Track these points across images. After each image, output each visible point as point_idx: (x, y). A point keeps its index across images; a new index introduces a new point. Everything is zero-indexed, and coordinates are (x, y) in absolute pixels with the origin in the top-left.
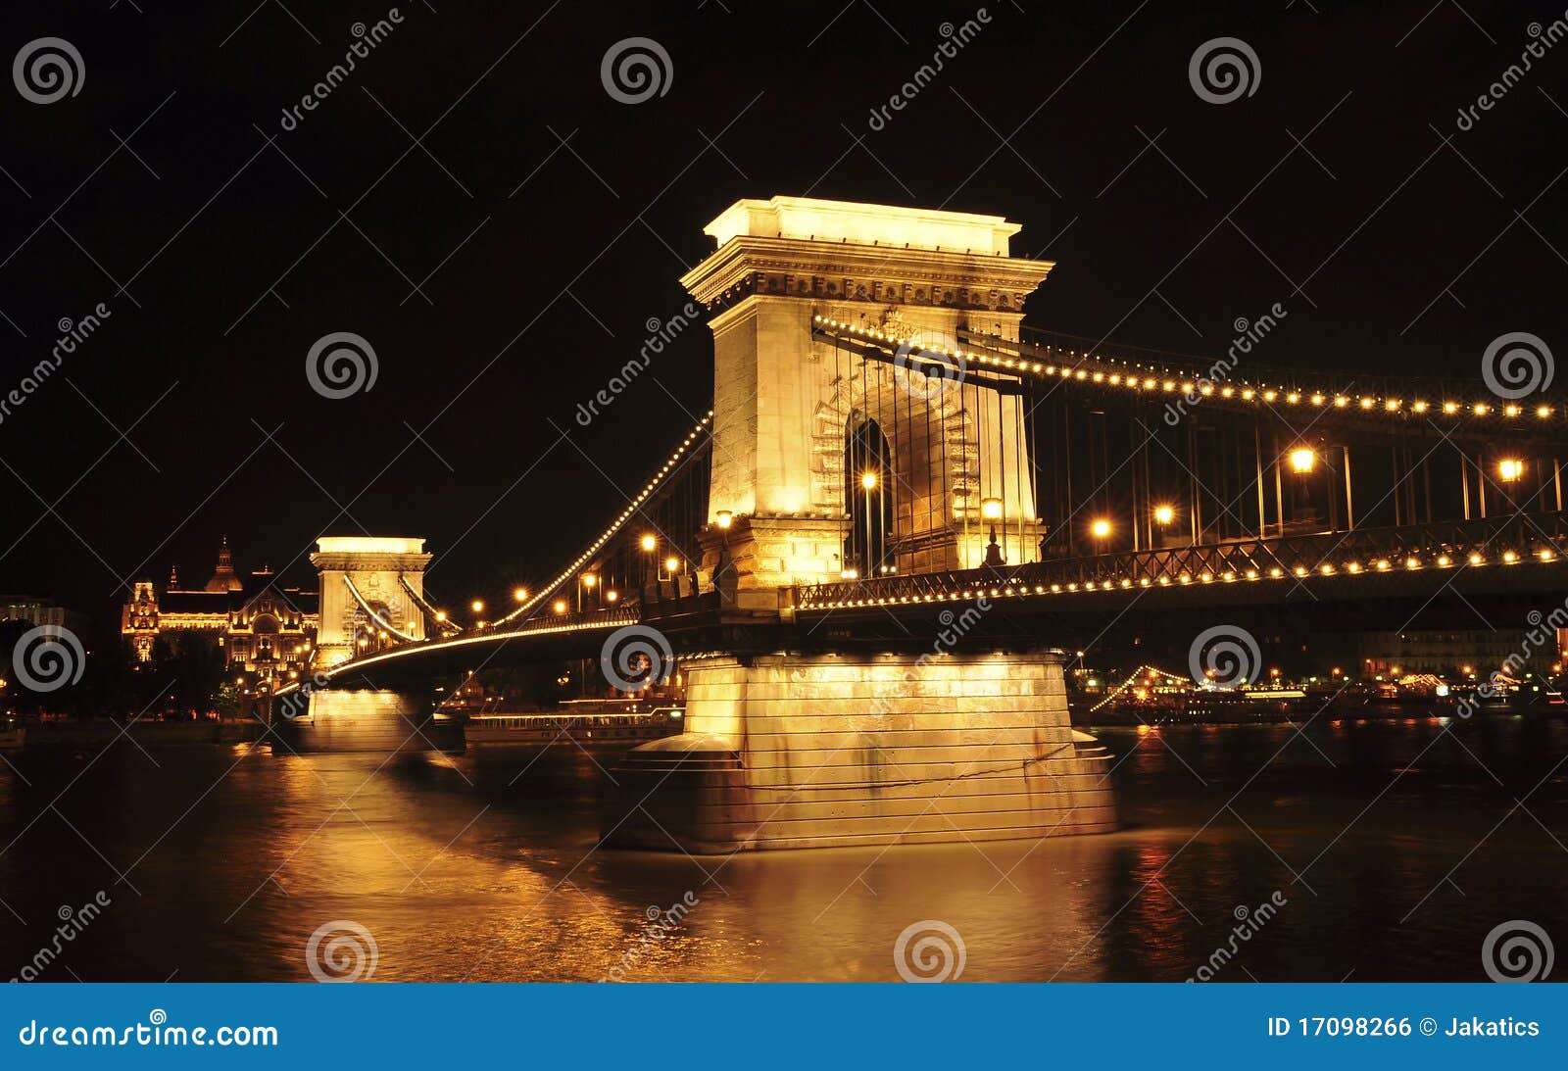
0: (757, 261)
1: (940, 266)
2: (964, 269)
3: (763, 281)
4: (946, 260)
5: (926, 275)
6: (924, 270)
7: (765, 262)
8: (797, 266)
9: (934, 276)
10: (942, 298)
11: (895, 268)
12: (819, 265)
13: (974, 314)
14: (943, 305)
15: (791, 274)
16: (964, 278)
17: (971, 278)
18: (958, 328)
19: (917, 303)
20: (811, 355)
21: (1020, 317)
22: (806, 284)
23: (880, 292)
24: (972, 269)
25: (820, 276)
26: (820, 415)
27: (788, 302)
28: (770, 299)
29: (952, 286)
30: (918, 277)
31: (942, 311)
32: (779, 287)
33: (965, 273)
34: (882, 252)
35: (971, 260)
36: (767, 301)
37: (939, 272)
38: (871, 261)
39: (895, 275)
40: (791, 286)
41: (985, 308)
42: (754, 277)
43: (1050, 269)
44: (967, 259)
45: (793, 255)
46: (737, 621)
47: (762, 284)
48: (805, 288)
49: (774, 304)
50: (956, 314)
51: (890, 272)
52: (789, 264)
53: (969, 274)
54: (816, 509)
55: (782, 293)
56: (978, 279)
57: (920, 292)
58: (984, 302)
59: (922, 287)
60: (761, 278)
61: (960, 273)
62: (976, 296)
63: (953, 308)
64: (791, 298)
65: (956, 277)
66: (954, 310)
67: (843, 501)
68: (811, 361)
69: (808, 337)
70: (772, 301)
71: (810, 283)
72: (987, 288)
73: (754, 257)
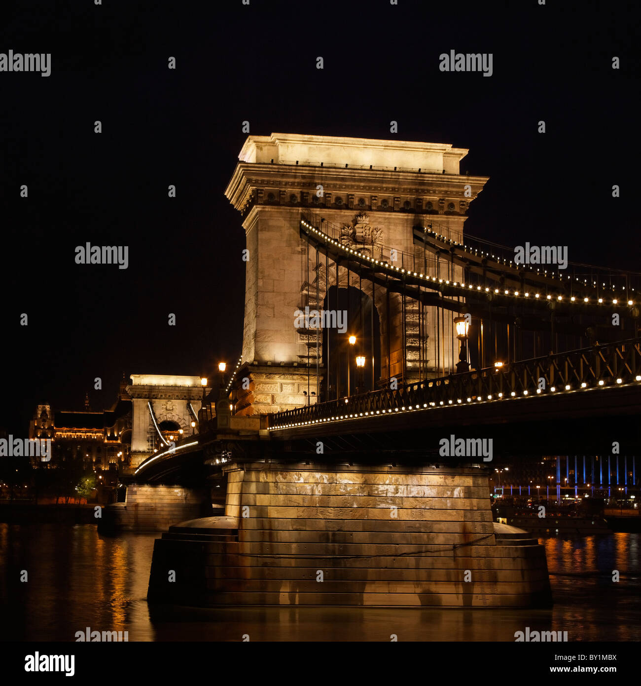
0: (257, 181)
1: (397, 181)
2: (415, 184)
3: (261, 195)
4: (401, 177)
5: (387, 189)
6: (384, 185)
7: (263, 181)
8: (287, 184)
9: (393, 189)
10: (402, 206)
11: (362, 184)
12: (303, 183)
13: (428, 218)
14: (402, 211)
15: (283, 190)
16: (417, 190)
17: (423, 191)
18: (414, 228)
19: (380, 209)
20: (299, 249)
21: (463, 219)
22: (296, 197)
23: (352, 202)
24: (422, 183)
25: (305, 191)
26: (305, 292)
27: (281, 210)
28: (268, 208)
29: (410, 197)
30: (380, 190)
31: (401, 215)
32: (273, 200)
33: (417, 187)
34: (351, 173)
35: (421, 177)
36: (267, 210)
37: (397, 186)
38: (343, 179)
39: (362, 189)
40: (283, 198)
41: (435, 213)
42: (256, 193)
43: (485, 183)
44: (418, 177)
45: (283, 176)
46: (228, 438)
47: (262, 197)
48: (295, 200)
49: (270, 211)
50: (413, 218)
51: (358, 187)
52: (280, 183)
53: (422, 187)
54: (299, 359)
55: (277, 204)
56: (428, 191)
57: (385, 201)
58: (435, 208)
59: (386, 198)
60: (262, 193)
61: (413, 187)
62: (429, 203)
63: (409, 213)
64: (283, 207)
65: (411, 190)
66: (410, 215)
67: (321, 354)
68: (299, 253)
69: (297, 236)
70: (270, 210)
71: (299, 196)
72: (436, 198)
73: (254, 178)
